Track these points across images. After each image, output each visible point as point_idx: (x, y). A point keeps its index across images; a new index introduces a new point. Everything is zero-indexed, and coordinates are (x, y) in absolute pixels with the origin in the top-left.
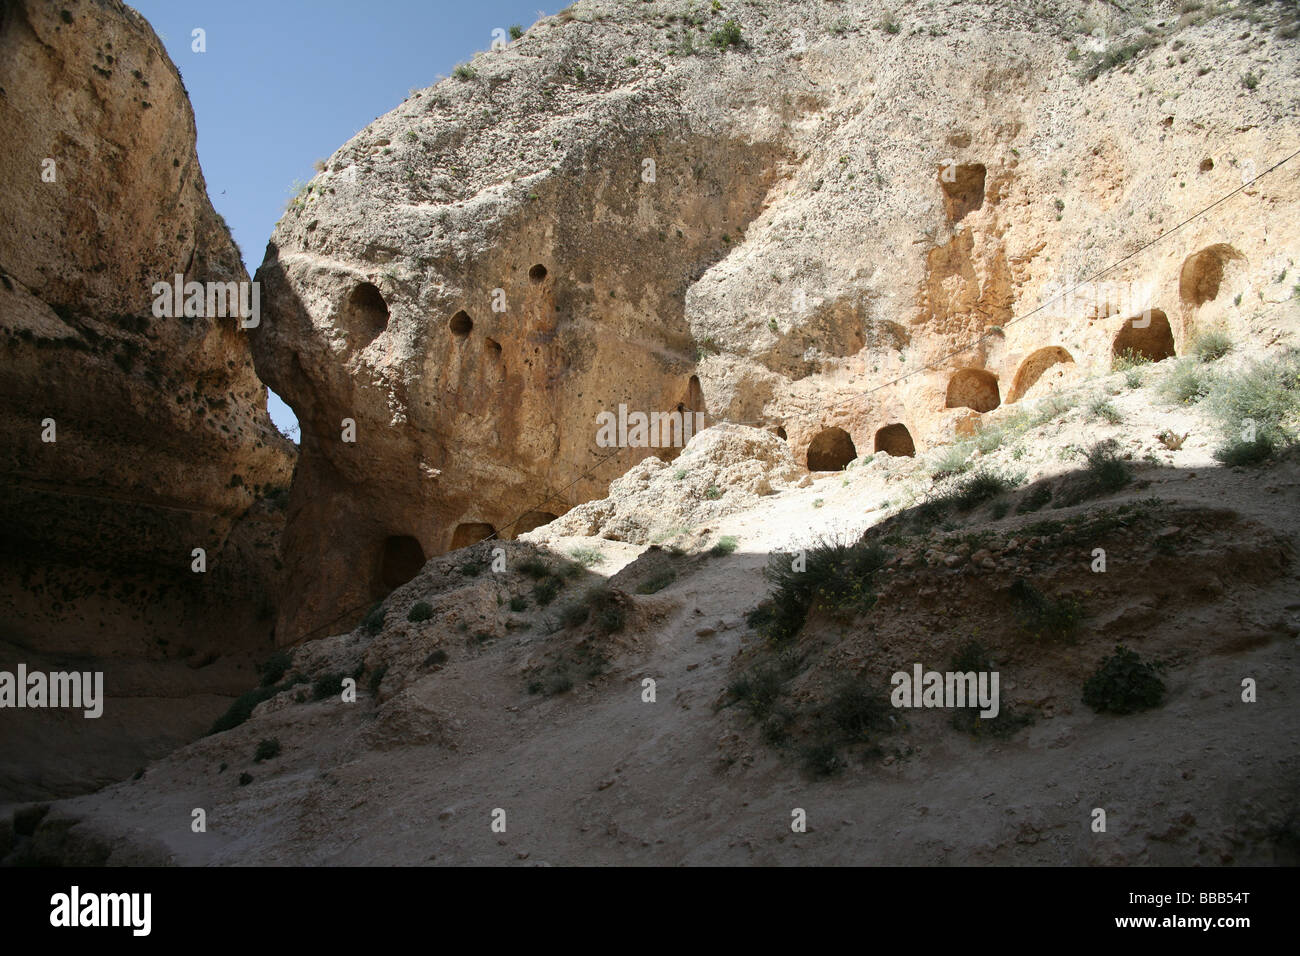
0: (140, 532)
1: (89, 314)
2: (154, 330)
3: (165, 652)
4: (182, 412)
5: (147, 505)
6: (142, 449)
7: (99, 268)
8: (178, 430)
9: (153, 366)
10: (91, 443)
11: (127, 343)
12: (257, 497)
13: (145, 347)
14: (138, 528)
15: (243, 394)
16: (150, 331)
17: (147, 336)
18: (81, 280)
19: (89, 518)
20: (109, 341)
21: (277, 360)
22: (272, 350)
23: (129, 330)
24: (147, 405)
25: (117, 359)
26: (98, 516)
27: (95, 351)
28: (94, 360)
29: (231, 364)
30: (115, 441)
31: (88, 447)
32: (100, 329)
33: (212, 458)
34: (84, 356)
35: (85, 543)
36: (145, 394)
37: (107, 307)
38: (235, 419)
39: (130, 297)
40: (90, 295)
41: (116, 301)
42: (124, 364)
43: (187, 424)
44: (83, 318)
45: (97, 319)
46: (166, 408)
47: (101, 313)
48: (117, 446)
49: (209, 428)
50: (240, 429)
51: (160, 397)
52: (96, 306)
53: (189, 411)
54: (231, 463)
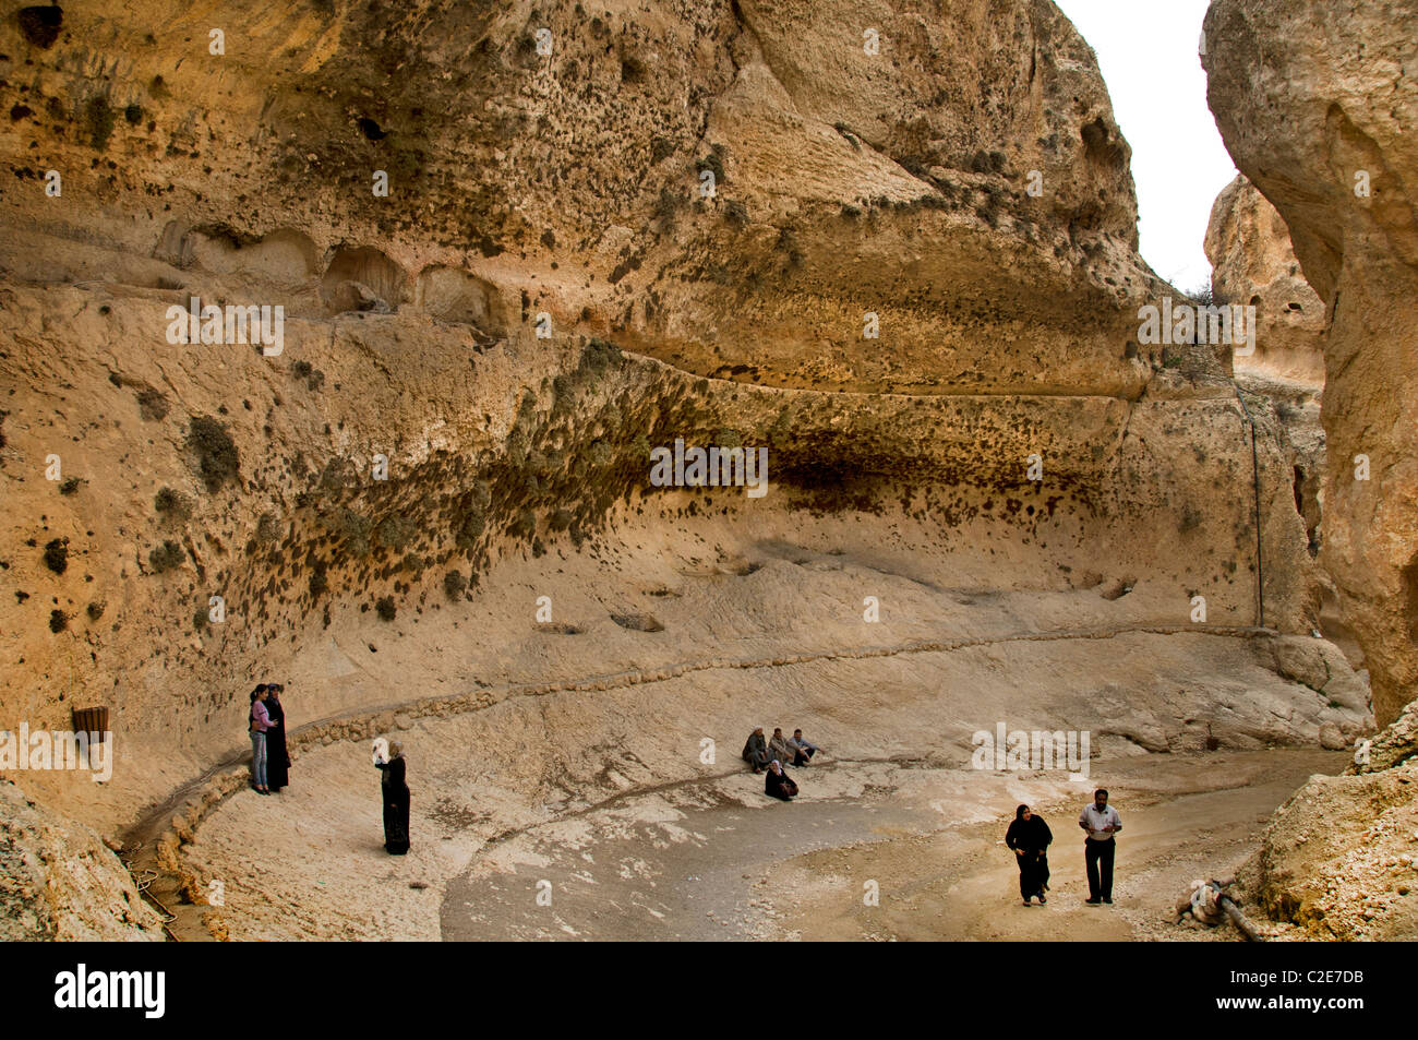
0: (1024, 433)
1: (936, 163)
2: (1011, 165)
3: (1068, 580)
4: (1062, 267)
5: (1030, 398)
6: (1017, 325)
7: (940, 99)
8: (1058, 293)
9: (1019, 214)
10: (961, 327)
11: (985, 189)
12: (1154, 368)
13: (1006, 190)
14: (1021, 428)
15: (1117, 233)
16: (1006, 168)
17: (1005, 176)
18: (924, 119)
19: (966, 423)
20: (965, 190)
21: (1295, 125)
22: (1283, 112)
23: (985, 172)
24: (1021, 266)
25: (980, 213)
26: (976, 420)
27: (954, 207)
28: (955, 219)
29: (1102, 193)
30: (987, 320)
31: (958, 334)
32: (953, 176)
33: (1100, 323)
34: (944, 216)
35: (964, 455)
36: (1017, 252)
37: (956, 150)
38: (1117, 266)
39: (976, 129)
40: (935, 136)
41: (964, 138)
42: (987, 215)
43: (1069, 282)
44: (932, 169)
45: (947, 166)
46: (1043, 266)
47: (950, 158)
48: (988, 327)
49: (1094, 283)
50: (1127, 279)
51: (1034, 252)
52: (944, 150)
53: (1070, 265)
54: (1123, 327)
